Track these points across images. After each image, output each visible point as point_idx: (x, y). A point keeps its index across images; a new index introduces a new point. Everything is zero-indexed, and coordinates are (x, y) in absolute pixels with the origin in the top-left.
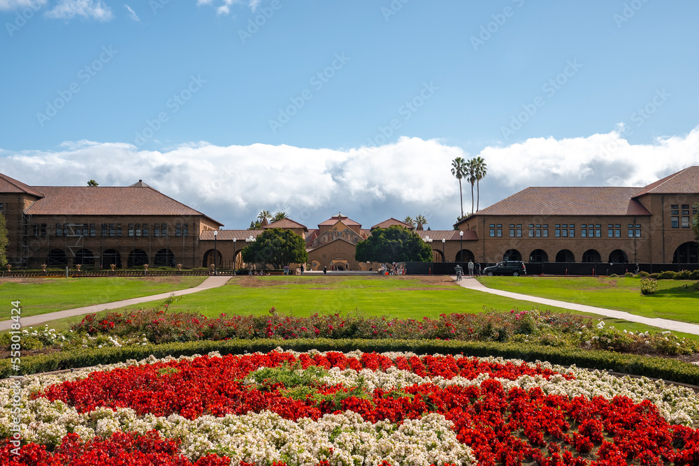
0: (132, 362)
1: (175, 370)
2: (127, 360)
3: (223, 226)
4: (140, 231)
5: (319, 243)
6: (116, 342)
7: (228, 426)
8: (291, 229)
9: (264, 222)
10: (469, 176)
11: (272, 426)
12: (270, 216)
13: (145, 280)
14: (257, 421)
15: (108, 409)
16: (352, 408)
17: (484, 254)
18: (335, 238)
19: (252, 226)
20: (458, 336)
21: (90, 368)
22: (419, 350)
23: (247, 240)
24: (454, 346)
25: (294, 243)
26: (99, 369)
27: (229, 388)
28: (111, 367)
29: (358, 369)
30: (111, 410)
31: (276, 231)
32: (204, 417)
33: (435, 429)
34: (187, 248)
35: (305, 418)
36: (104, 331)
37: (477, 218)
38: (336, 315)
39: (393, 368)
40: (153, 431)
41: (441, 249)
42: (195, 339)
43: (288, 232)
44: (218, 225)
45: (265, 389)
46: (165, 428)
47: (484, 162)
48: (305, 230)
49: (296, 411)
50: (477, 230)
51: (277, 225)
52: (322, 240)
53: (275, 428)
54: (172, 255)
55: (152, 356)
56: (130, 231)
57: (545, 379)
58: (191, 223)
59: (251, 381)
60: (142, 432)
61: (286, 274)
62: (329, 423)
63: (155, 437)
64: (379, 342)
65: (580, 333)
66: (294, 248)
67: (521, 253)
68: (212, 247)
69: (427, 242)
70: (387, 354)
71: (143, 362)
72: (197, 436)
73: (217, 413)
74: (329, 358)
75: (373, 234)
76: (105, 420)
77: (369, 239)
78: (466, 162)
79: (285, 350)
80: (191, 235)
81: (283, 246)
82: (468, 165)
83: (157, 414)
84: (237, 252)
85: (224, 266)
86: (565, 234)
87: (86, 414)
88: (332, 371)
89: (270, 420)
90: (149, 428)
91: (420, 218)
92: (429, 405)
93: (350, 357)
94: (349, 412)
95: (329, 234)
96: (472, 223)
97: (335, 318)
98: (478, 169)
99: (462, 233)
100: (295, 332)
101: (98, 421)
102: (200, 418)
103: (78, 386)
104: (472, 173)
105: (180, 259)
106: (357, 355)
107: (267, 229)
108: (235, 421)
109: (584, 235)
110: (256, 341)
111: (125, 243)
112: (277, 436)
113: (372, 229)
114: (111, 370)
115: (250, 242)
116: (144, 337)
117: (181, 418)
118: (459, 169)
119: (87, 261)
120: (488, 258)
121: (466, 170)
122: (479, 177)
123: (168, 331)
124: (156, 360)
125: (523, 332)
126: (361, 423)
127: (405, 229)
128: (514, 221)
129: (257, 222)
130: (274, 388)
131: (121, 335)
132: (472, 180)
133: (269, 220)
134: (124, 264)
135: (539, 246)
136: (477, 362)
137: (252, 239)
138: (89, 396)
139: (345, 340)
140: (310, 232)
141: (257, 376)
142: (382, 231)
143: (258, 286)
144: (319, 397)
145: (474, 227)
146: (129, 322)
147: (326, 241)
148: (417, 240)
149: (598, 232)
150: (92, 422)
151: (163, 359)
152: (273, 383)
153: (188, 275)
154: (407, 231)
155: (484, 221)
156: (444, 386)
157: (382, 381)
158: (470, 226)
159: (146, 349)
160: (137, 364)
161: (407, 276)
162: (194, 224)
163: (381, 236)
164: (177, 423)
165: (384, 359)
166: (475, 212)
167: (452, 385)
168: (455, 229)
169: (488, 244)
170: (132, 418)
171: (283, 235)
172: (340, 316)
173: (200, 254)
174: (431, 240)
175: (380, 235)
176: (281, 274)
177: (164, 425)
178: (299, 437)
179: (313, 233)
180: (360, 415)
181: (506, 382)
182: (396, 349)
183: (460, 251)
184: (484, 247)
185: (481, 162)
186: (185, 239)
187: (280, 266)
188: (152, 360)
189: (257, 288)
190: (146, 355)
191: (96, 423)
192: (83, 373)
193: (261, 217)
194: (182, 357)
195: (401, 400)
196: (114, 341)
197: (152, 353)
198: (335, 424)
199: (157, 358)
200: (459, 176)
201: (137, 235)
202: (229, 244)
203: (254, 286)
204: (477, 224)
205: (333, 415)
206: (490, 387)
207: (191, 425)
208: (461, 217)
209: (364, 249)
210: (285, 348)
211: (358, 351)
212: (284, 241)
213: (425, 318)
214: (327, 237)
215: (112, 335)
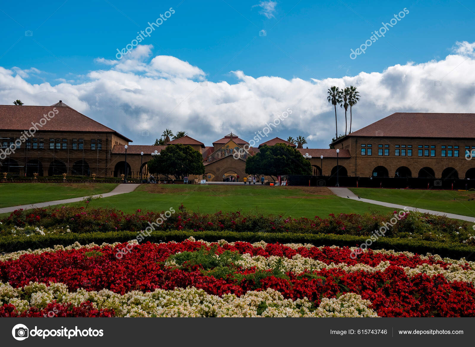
0: (59, 247)
1: (101, 254)
2: (55, 246)
3: (132, 141)
4: (59, 145)
5: (213, 158)
6: (42, 233)
7: (158, 299)
8: (191, 145)
9: (167, 139)
10: (343, 103)
11: (199, 301)
12: (172, 135)
13: (65, 186)
14: (185, 295)
15: (42, 284)
16: (272, 287)
17: (356, 170)
18: (227, 155)
19: (157, 142)
20: (348, 232)
21: (20, 252)
22: (317, 243)
23: (153, 154)
24: (348, 240)
25: (192, 157)
26: (29, 252)
27: (152, 268)
28: (39, 252)
29: (266, 256)
30: (45, 285)
31: (177, 146)
32: (133, 292)
33: (356, 306)
34: (100, 161)
35: (230, 294)
36: (31, 223)
37: (350, 139)
38: (237, 212)
39: (298, 255)
40: (87, 302)
41: (319, 164)
42: (114, 230)
43: (188, 148)
44: (128, 141)
45: (186, 270)
46: (96, 301)
47: (356, 91)
48: (203, 146)
49: (219, 288)
50: (350, 149)
51: (178, 142)
52: (216, 156)
53: (202, 303)
54: (87, 167)
55: (77, 242)
56: (51, 145)
57: (442, 268)
58: (104, 138)
59: (171, 263)
60: (76, 304)
61: (185, 183)
62: (254, 298)
63: (89, 309)
64: (279, 235)
65: (458, 233)
66: (192, 161)
67: (389, 170)
68: (123, 159)
69: (307, 159)
70: (289, 245)
71: (69, 248)
72: (130, 307)
73: (145, 290)
74: (237, 247)
75: (261, 150)
76: (39, 294)
77: (257, 155)
78: (340, 90)
79: (196, 240)
80: (104, 149)
81: (184, 159)
82: (342, 93)
83: (88, 289)
84: (144, 165)
85: (132, 176)
86: (426, 153)
87: (20, 289)
88: (244, 256)
89: (197, 295)
90: (82, 300)
91: (300, 138)
92: (341, 286)
93: (255, 247)
94: (269, 290)
95: (222, 151)
96: (345, 144)
97: (237, 215)
98: (351, 96)
99: (338, 151)
100: (203, 226)
101: (33, 294)
102: (129, 293)
103: (11, 265)
104: (345, 100)
105: (94, 170)
106: (262, 245)
107: (170, 145)
108: (164, 295)
109: (443, 155)
110: (169, 232)
111: (46, 155)
112: (207, 309)
113: (260, 146)
114: (40, 253)
115: (156, 156)
116: (68, 228)
117: (111, 293)
118: (334, 96)
119: (12, 170)
120: (359, 173)
121: (340, 97)
122: (352, 103)
123: (89, 223)
124: (81, 247)
125: (406, 231)
126: (281, 300)
127: (289, 146)
128: (382, 142)
129: (161, 140)
130: (194, 269)
131: (46, 227)
132: (346, 106)
133: (171, 138)
134: (46, 174)
135: (403, 164)
136: (372, 254)
137: (156, 153)
138: (22, 274)
139: (249, 233)
140: (206, 149)
141: (177, 258)
142: (268, 149)
143: (162, 193)
144: (239, 277)
145: (348, 146)
146: (54, 215)
147: (220, 157)
148: (298, 156)
149: (456, 152)
150: (26, 295)
151: (87, 246)
152: (193, 264)
153: (100, 182)
154: (290, 148)
155: (356, 141)
156: (349, 271)
157: (290, 266)
158: (344, 146)
159: (71, 237)
160: (64, 249)
161: (290, 187)
162: (107, 139)
163: (268, 153)
164: (108, 297)
165: (287, 248)
166: (347, 134)
167: (358, 271)
168: (331, 148)
169: (359, 162)
170: (65, 292)
171: (184, 150)
172: (241, 214)
173: (112, 165)
174: (311, 157)
175: (266, 151)
176: (182, 183)
177: (96, 299)
178: (228, 310)
179: (208, 151)
180: (280, 293)
181: (408, 270)
182: (296, 241)
183: (336, 167)
184: (356, 164)
185: (354, 90)
186: (99, 152)
187: (181, 177)
188: (77, 246)
189: (161, 194)
190: (71, 242)
191: (30, 296)
192: (15, 256)
193: (165, 135)
194: (104, 244)
195: (314, 282)
196: (40, 231)
197: (77, 240)
198: (260, 299)
199: (81, 244)
200: (334, 103)
201: (57, 148)
202: (136, 157)
203: (159, 192)
204: (350, 144)
205: (255, 292)
206: (394, 273)
207: (122, 299)
208: (335, 139)
209: (253, 163)
210: (197, 238)
211: (263, 242)
212: (184, 155)
213: (316, 217)
214: (220, 154)
215: (39, 227)
